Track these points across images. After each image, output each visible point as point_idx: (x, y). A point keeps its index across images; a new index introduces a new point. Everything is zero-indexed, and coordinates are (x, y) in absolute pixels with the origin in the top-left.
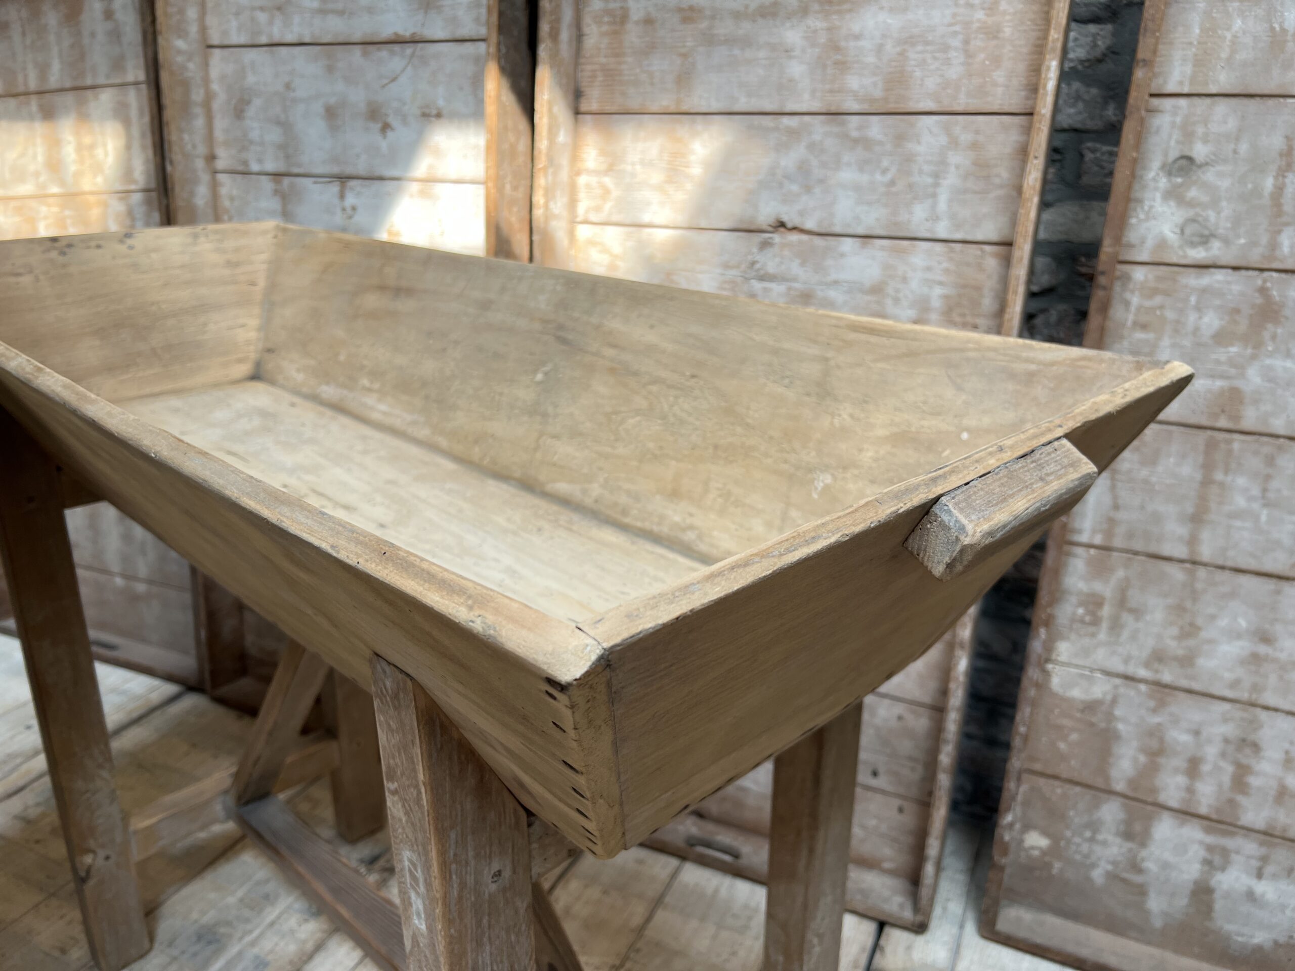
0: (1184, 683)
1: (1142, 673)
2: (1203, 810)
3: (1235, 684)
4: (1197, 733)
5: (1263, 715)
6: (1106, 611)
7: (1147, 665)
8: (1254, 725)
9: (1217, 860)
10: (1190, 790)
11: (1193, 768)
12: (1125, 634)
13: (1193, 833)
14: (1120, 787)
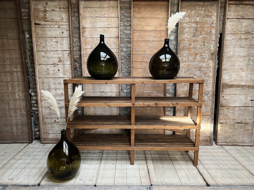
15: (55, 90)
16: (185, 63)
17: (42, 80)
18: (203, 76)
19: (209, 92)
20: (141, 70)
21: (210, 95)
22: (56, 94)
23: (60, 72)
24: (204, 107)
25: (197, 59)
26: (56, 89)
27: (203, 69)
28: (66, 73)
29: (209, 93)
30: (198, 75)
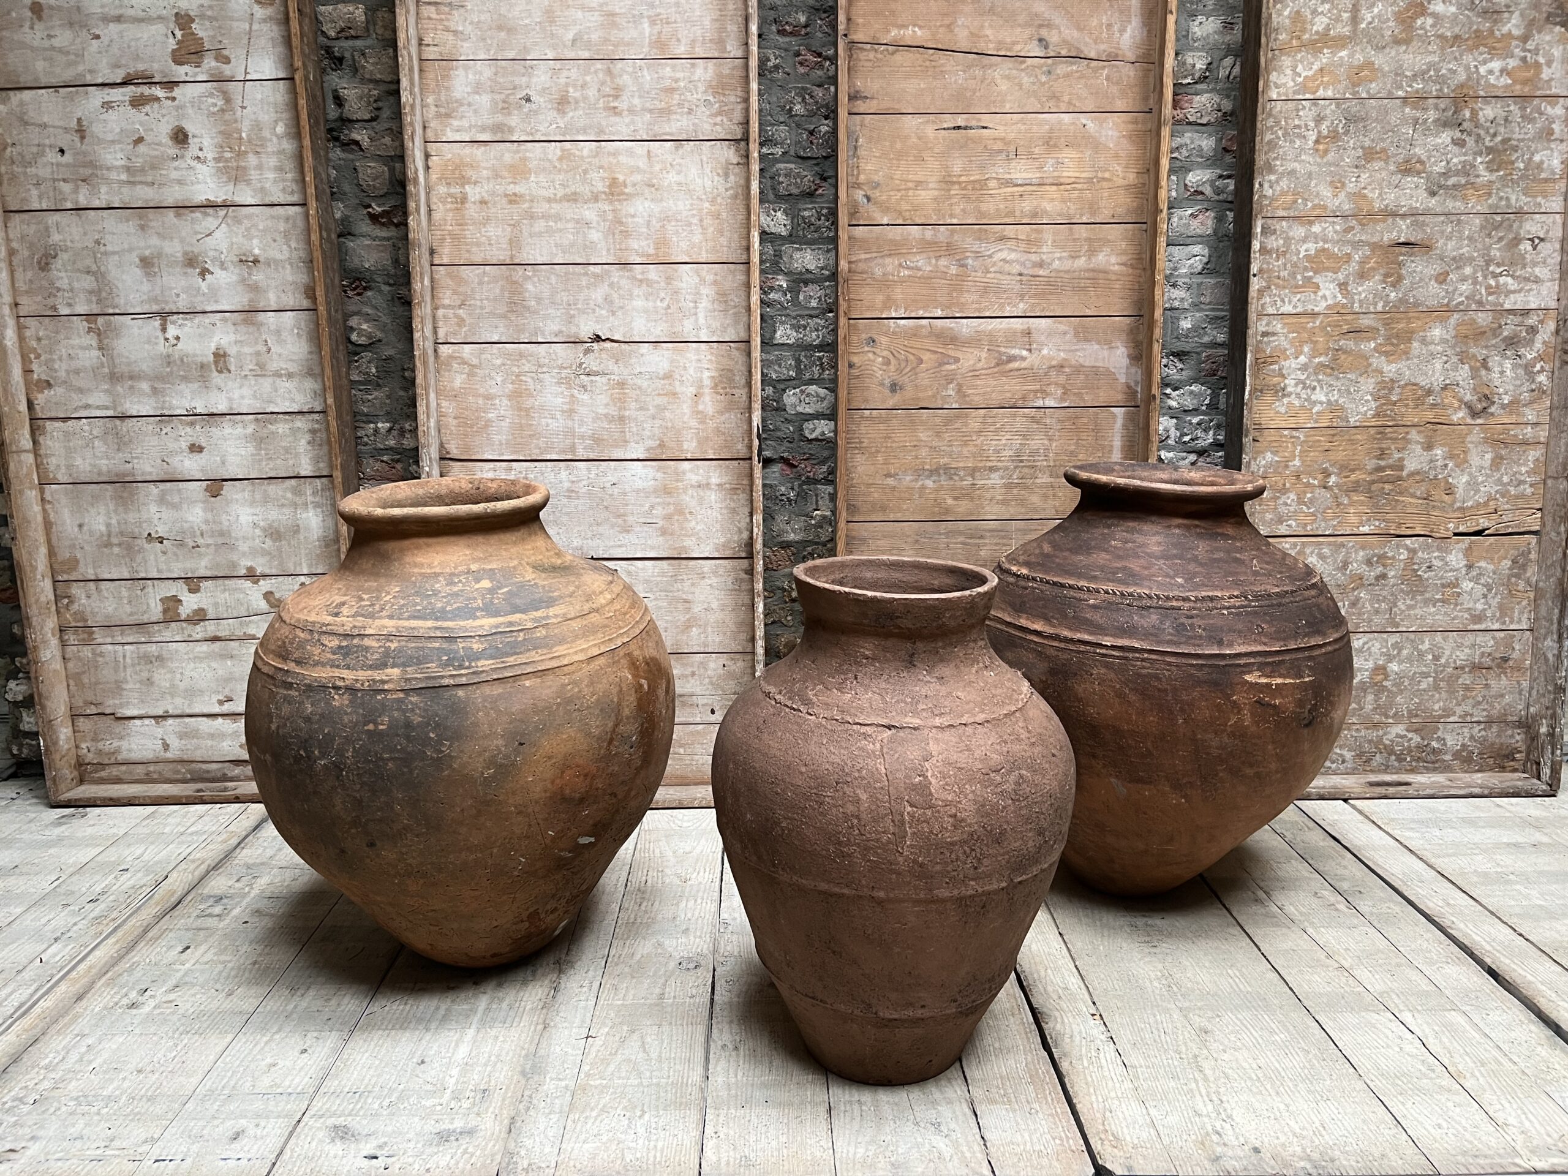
15: (157, 322)
16: (1326, 57)
17: (32, 230)
18: (1485, 176)
19: (1531, 321)
20: (930, 131)
21: (1538, 345)
22: (168, 360)
23: (193, 150)
24: (1488, 456)
25: (1434, 15)
26: (164, 316)
27: (1488, 112)
28: (252, 160)
29: (1533, 330)
30: (1440, 167)
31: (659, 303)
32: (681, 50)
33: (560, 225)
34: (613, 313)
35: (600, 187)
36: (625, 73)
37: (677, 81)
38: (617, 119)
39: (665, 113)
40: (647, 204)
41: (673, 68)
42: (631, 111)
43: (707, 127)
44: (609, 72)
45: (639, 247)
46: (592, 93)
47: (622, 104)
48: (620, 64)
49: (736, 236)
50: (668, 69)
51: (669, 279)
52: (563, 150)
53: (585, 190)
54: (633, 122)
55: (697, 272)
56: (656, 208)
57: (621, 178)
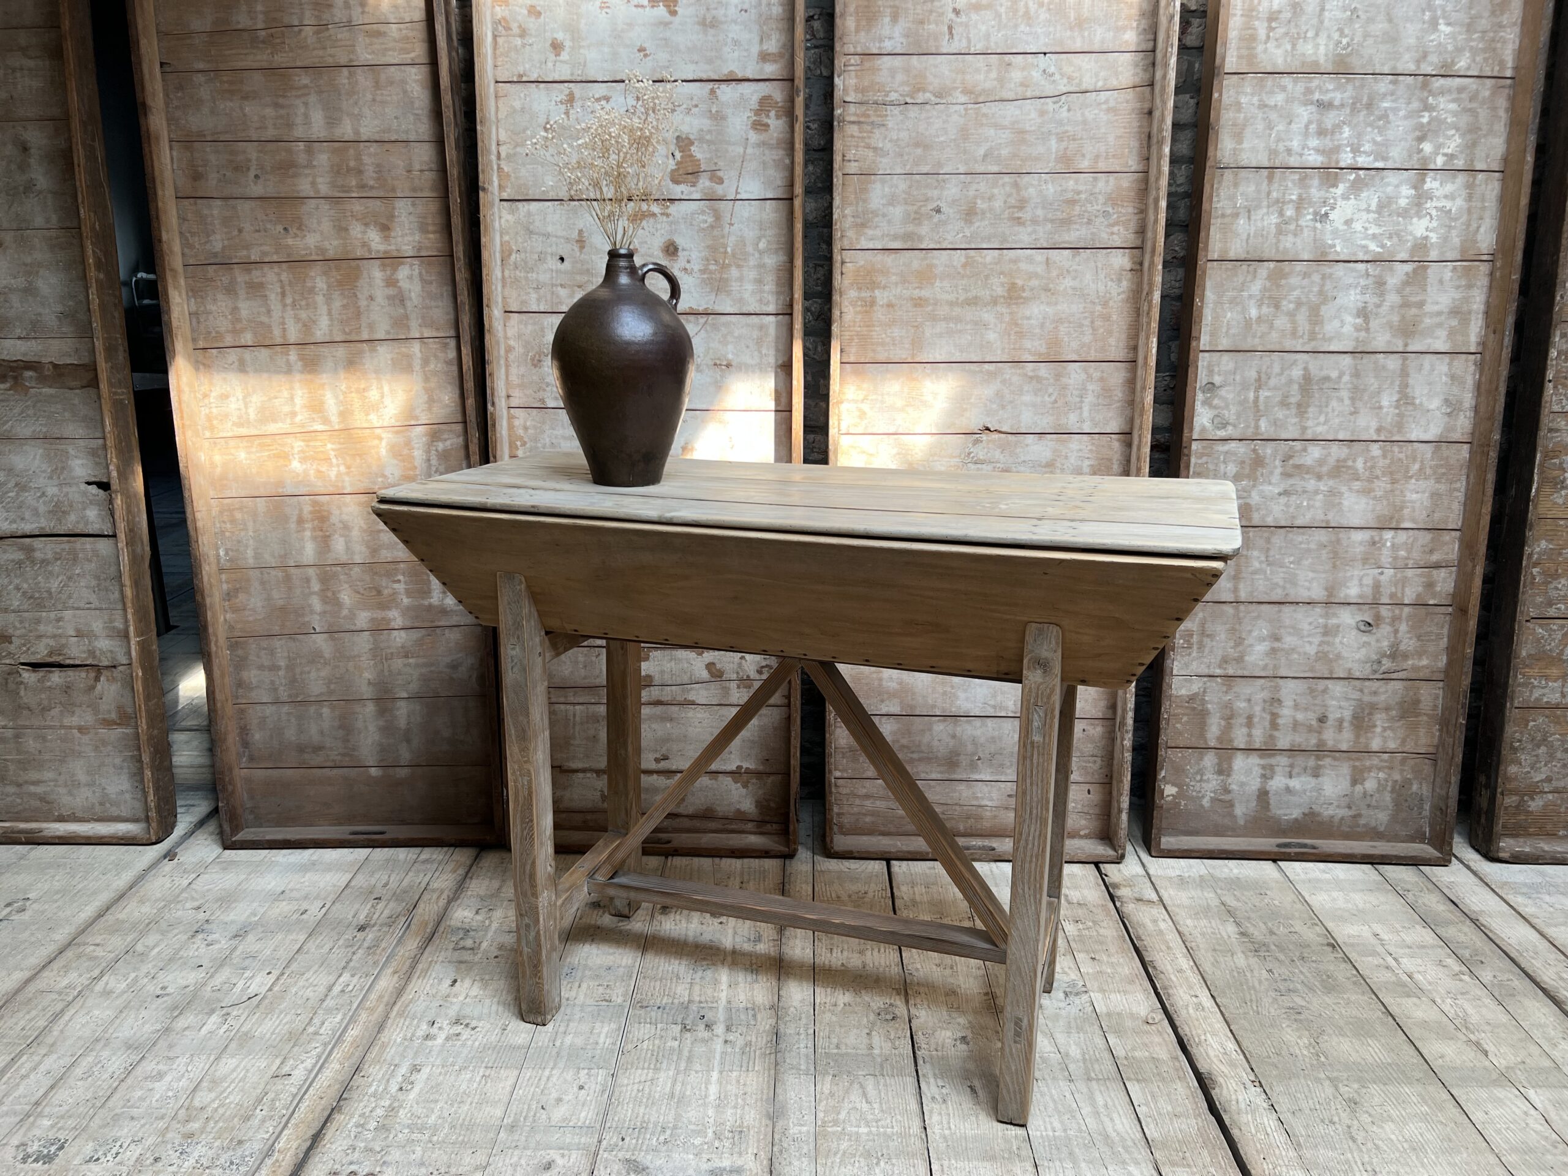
0: (1240, 673)
1: (1218, 672)
2: (1257, 746)
3: (1265, 667)
4: (1249, 700)
5: (1281, 682)
6: (1195, 639)
7: (1220, 667)
8: (1277, 689)
9: (1268, 772)
10: (1250, 735)
11: (1250, 722)
12: (1207, 650)
13: (1254, 760)
14: (1212, 744)
31: (1047, 398)
32: (1084, 165)
33: (959, 327)
34: (1003, 407)
35: (1000, 291)
36: (1032, 188)
37: (1079, 193)
38: (1021, 229)
39: (1067, 222)
40: (1042, 307)
41: (1077, 182)
42: (1034, 222)
43: (1104, 236)
44: (1016, 185)
45: (1034, 346)
46: (998, 204)
47: (1026, 215)
48: (1027, 178)
49: (1124, 336)
50: (1071, 182)
51: (1058, 376)
52: (967, 257)
53: (985, 294)
54: (1035, 231)
55: (1085, 370)
56: (1050, 310)
57: (1020, 282)
